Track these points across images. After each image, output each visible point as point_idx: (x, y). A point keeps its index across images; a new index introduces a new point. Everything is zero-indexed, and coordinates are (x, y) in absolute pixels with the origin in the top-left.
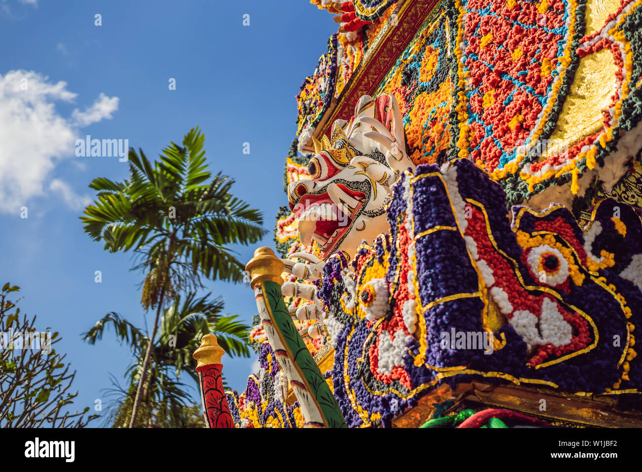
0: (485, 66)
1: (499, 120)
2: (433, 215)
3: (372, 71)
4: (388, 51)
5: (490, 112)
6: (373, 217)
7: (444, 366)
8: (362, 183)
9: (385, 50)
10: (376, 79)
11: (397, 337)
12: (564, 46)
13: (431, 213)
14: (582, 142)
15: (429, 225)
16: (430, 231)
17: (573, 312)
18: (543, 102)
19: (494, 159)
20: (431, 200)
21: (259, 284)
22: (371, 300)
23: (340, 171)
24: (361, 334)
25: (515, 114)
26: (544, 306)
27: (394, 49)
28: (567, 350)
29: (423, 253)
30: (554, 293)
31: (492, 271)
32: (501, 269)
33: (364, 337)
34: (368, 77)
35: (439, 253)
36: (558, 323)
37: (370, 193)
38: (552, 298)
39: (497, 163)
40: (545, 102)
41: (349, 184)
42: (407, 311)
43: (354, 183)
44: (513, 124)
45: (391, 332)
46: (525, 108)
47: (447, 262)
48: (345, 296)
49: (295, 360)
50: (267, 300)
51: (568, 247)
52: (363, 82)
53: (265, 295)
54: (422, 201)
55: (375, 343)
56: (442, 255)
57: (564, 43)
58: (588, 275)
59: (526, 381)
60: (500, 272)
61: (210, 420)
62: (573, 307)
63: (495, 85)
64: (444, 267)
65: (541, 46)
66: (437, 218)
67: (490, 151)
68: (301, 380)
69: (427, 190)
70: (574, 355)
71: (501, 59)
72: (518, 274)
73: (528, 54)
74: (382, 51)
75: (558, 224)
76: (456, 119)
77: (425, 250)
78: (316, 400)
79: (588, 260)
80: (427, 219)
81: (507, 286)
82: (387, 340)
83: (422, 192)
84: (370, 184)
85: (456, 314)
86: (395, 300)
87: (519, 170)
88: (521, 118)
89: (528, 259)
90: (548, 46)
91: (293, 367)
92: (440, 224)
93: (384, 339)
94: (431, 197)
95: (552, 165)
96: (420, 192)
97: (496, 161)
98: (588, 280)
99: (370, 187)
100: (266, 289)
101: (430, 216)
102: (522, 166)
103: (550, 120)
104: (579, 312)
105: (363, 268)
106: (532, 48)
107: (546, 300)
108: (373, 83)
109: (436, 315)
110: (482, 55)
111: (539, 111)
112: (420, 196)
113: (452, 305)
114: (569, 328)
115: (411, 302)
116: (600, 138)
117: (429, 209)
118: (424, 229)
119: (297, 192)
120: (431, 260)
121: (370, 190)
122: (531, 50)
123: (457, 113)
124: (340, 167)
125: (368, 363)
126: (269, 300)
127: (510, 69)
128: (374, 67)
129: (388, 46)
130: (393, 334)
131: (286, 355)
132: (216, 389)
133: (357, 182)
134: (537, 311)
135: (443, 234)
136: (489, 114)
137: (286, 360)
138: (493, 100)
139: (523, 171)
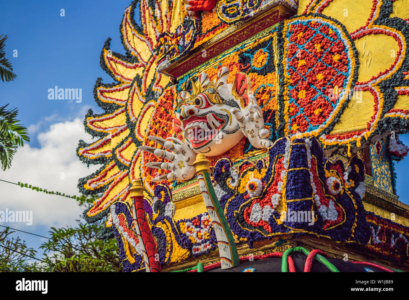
0: (300, 76)
1: (308, 107)
2: (301, 162)
3: (217, 47)
4: (230, 40)
5: (303, 101)
6: (228, 134)
7: (295, 228)
8: (225, 115)
9: (229, 39)
10: (218, 51)
11: (265, 208)
12: (347, 83)
13: (300, 161)
14: (354, 133)
15: (298, 166)
16: (298, 169)
17: (339, 206)
18: (334, 107)
19: (304, 126)
20: (301, 155)
21: (202, 173)
22: (255, 189)
23: (212, 106)
24: (239, 200)
25: (318, 108)
26: (330, 203)
27: (235, 41)
28: (335, 223)
29: (293, 178)
30: (334, 198)
31: (316, 188)
32: (319, 187)
33: (241, 202)
34: (213, 49)
35: (300, 179)
36: (334, 211)
37: (228, 122)
38: (333, 200)
39: (305, 128)
40: (335, 106)
41: (217, 114)
42: (275, 199)
43: (220, 114)
44: (317, 112)
45: (262, 205)
46: (324, 107)
47: (304, 184)
48: (229, 179)
49: (217, 212)
50: (206, 182)
51: (340, 177)
52: (210, 50)
53: (205, 179)
54: (296, 155)
55: (249, 206)
56: (302, 181)
57: (347, 81)
58: (345, 190)
59: (322, 236)
60: (318, 188)
61: (139, 224)
62: (339, 204)
63: (307, 89)
64: (302, 186)
65: (334, 78)
66: (302, 164)
67: (302, 121)
68: (219, 222)
69: (299, 150)
70: (338, 225)
71: (310, 76)
72: (324, 189)
73: (327, 80)
74: (227, 39)
75: (338, 167)
76: (283, 98)
77: (295, 177)
78: (225, 231)
79: (346, 183)
80: (298, 163)
81: (320, 194)
82: (258, 207)
83: (297, 151)
84: (228, 117)
85: (305, 207)
86: (267, 191)
87: (319, 136)
88: (321, 110)
89: (328, 182)
90: (338, 79)
91: (216, 215)
92: (303, 167)
93: (256, 207)
94: (301, 154)
95: (337, 139)
96: (296, 150)
97: (305, 127)
98: (344, 193)
99: (228, 119)
100: (205, 176)
101: (299, 162)
102: (321, 135)
103: (337, 117)
104: (341, 206)
105: (245, 170)
106: (329, 77)
107: (331, 200)
108: (216, 52)
109: (295, 206)
110: (298, 70)
111: (332, 111)
112: (296, 152)
113: (303, 203)
114: (337, 213)
115: (277, 195)
116: (364, 134)
117: (299, 159)
118: (295, 167)
119: (188, 112)
120: (296, 181)
121: (228, 120)
122: (328, 78)
123: (283, 96)
124: (211, 104)
125: (243, 214)
126: (207, 182)
127: (316, 83)
128: (219, 45)
129: (232, 38)
130: (263, 206)
131: (214, 210)
132: (142, 209)
133: (222, 115)
134: (327, 205)
135: (304, 171)
136: (302, 102)
137: (213, 211)
138: (305, 96)
139: (321, 137)
